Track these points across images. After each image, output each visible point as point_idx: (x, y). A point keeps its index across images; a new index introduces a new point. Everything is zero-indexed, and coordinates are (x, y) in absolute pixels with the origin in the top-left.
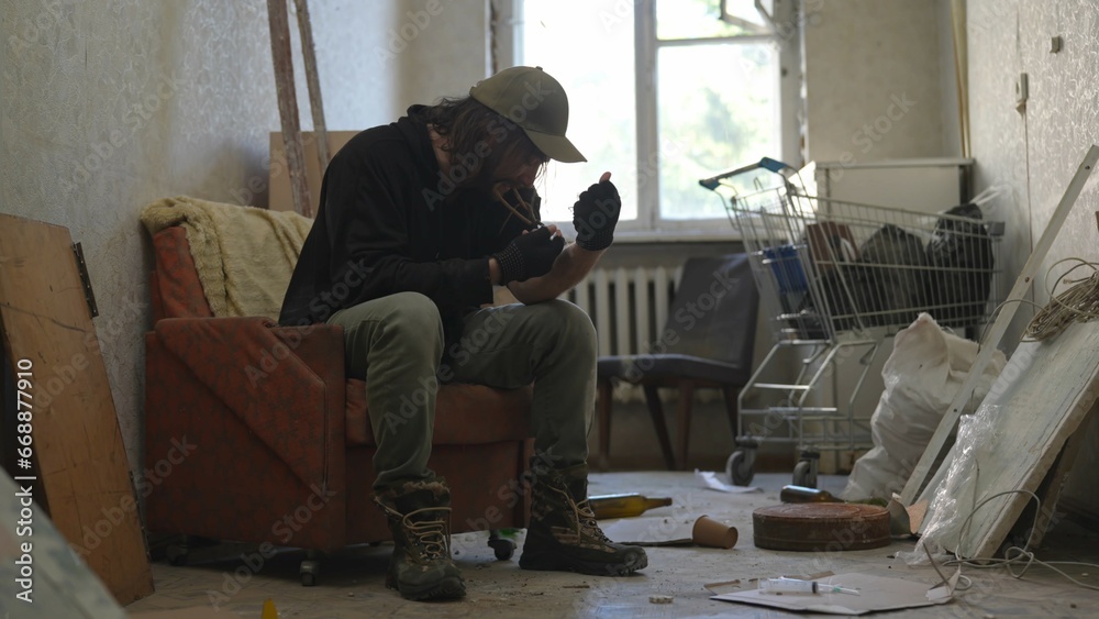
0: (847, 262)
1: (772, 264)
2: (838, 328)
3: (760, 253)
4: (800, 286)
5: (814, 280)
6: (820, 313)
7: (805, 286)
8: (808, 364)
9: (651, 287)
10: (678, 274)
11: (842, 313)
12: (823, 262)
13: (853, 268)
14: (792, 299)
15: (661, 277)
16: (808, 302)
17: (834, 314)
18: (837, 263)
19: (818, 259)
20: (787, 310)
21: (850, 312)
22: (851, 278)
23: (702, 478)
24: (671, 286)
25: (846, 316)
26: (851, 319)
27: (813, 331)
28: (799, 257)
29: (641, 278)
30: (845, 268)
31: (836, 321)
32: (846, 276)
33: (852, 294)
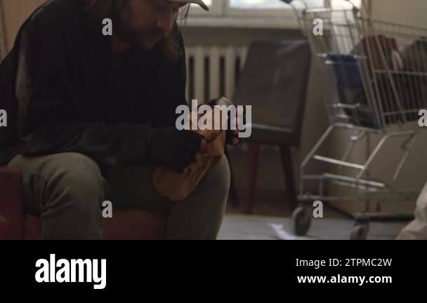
0: (396, 71)
1: (334, 65)
2: (387, 122)
3: (324, 55)
4: (357, 86)
5: (370, 82)
6: (373, 109)
7: (361, 86)
8: (354, 141)
9: (222, 61)
10: (243, 53)
11: (390, 111)
12: (379, 71)
13: (400, 75)
14: (349, 94)
15: (230, 54)
16: (362, 98)
17: (385, 110)
18: (389, 72)
19: (375, 68)
20: (343, 101)
21: (396, 109)
22: (399, 84)
23: (271, 229)
24: (238, 62)
25: (394, 113)
26: (397, 116)
27: (364, 120)
28: (359, 64)
29: (215, 54)
30: (394, 75)
31: (386, 118)
32: (396, 82)
33: (399, 96)
